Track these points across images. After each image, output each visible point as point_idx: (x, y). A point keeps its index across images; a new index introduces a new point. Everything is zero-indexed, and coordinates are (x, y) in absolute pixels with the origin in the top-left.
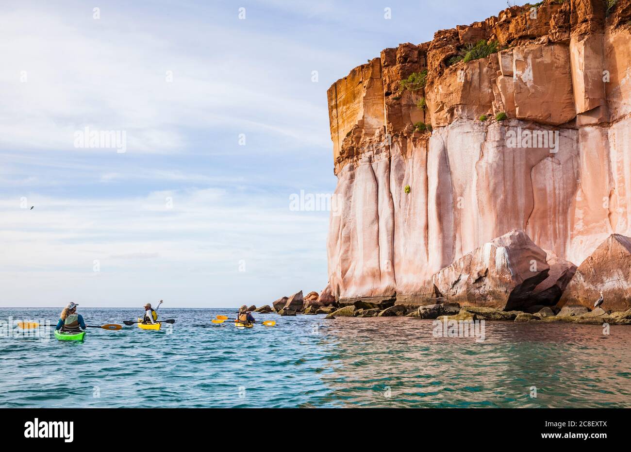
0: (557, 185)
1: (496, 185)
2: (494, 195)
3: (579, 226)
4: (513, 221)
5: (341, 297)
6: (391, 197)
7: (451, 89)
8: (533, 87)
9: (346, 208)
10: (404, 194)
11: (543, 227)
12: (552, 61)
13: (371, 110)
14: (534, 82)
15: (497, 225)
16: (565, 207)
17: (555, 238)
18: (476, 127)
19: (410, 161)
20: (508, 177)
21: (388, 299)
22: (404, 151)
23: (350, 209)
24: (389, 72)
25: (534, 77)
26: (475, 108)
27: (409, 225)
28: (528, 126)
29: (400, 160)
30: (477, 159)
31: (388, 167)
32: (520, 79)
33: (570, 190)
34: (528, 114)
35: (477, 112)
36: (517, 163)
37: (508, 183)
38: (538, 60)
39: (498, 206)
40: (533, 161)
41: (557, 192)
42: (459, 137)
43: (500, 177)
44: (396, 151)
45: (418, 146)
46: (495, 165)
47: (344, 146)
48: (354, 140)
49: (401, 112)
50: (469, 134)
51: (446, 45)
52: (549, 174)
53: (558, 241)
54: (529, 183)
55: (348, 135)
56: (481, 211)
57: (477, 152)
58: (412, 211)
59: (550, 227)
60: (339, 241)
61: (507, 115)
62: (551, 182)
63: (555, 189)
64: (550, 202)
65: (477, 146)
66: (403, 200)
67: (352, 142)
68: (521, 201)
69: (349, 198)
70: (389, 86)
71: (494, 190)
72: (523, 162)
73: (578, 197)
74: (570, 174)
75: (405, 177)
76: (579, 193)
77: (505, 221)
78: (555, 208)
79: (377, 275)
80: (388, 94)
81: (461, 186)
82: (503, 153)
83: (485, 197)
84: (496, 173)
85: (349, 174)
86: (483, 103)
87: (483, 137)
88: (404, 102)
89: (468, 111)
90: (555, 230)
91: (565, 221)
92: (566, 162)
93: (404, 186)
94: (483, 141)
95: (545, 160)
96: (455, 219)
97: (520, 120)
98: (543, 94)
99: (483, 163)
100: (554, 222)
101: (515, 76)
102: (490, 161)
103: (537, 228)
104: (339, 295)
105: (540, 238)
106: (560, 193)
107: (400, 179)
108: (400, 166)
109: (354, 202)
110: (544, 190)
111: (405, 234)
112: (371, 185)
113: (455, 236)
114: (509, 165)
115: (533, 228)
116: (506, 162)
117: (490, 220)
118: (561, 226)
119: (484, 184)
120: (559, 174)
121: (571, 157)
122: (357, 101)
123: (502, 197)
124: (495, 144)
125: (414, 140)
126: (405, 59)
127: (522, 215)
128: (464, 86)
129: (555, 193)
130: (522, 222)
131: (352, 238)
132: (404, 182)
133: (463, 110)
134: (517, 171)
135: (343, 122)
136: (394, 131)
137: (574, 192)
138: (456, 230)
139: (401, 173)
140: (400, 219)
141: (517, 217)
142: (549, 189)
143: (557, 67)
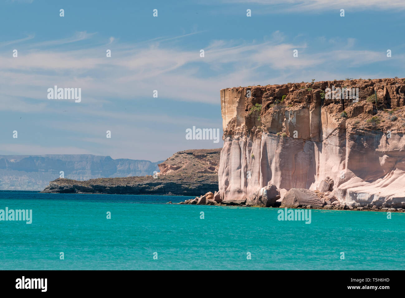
0: (304, 161)
4: (287, 174)
5: (224, 200)
6: (246, 159)
7: (268, 121)
8: (296, 125)
9: (227, 159)
10: (251, 158)
12: (304, 115)
13: (240, 113)
14: (296, 123)
17: (302, 181)
18: (276, 137)
19: (254, 143)
20: (286, 158)
21: (243, 201)
22: (252, 139)
23: (229, 160)
24: (247, 100)
25: (296, 121)
26: (276, 129)
27: (253, 171)
29: (250, 143)
30: (276, 150)
31: (245, 144)
32: (291, 121)
35: (277, 131)
37: (286, 160)
38: (298, 114)
42: (270, 140)
44: (249, 138)
45: (258, 137)
46: (281, 153)
47: (227, 128)
48: (232, 127)
50: (274, 140)
51: (269, 97)
52: (301, 157)
54: (293, 160)
55: (230, 123)
56: (277, 170)
57: (276, 147)
58: (254, 165)
60: (224, 173)
61: (286, 134)
62: (301, 160)
64: (301, 168)
65: (276, 145)
66: (251, 160)
67: (231, 128)
68: (290, 167)
69: (229, 154)
70: (247, 107)
74: (309, 158)
75: (252, 150)
77: (284, 174)
78: (303, 170)
79: (240, 192)
80: (246, 110)
82: (284, 149)
83: (277, 165)
85: (229, 142)
87: (278, 141)
88: (253, 116)
89: (273, 130)
90: (302, 178)
91: (306, 175)
93: (251, 155)
94: (278, 143)
95: (300, 152)
97: (290, 137)
99: (277, 152)
100: (302, 175)
101: (289, 120)
104: (224, 199)
105: (297, 181)
106: (305, 164)
107: (250, 151)
108: (250, 145)
109: (231, 156)
110: (299, 163)
112: (238, 151)
114: (286, 153)
115: (295, 177)
118: (305, 177)
119: (278, 160)
120: (304, 157)
121: (309, 151)
122: (234, 105)
123: (283, 165)
124: (282, 145)
126: (255, 95)
127: (291, 172)
128: (272, 120)
129: (303, 164)
130: (291, 175)
131: (230, 174)
132: (251, 153)
134: (289, 156)
135: (228, 112)
139: (250, 147)
140: (249, 168)
141: (289, 173)
142: (301, 162)
143: (306, 117)
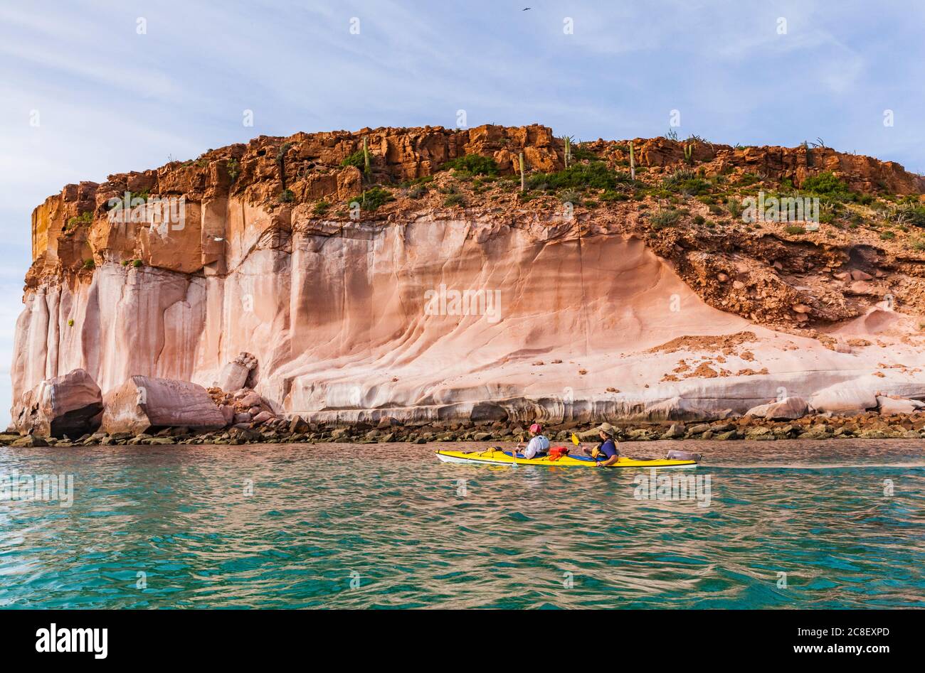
0: (186, 326)
1: (131, 324)
2: (128, 333)
3: (200, 362)
4: (144, 356)
6: (58, 329)
7: (101, 234)
9: (22, 338)
10: (68, 327)
11: (172, 363)
12: (188, 217)
14: (168, 234)
15: (129, 361)
16: (191, 346)
17: (182, 372)
18: (119, 270)
19: (76, 295)
20: (142, 317)
22: (72, 287)
23: (25, 340)
24: (68, 207)
26: (120, 253)
27: (69, 357)
28: (161, 273)
29: (68, 294)
30: (118, 299)
31: (58, 300)
32: (155, 231)
33: (197, 330)
34: (160, 263)
35: (123, 257)
36: (151, 305)
37: (142, 323)
39: (131, 343)
40: (165, 304)
41: (185, 332)
42: (107, 279)
43: (135, 317)
44: (65, 285)
45: (84, 282)
46: (131, 306)
47: (29, 275)
48: (36, 270)
49: (72, 248)
50: (114, 277)
51: (112, 190)
52: (179, 316)
53: (184, 374)
54: (161, 323)
55: (33, 265)
56: (118, 347)
57: (119, 293)
58: (73, 344)
59: (178, 362)
60: (16, 371)
61: (143, 262)
62: (181, 323)
63: (183, 329)
64: (179, 340)
65: (119, 288)
66: (67, 332)
67: (35, 272)
68: (153, 339)
70: (66, 221)
71: (129, 329)
72: (156, 305)
73: (202, 338)
74: (199, 317)
75: (71, 311)
76: (203, 333)
77: (137, 357)
78: (183, 345)
80: (64, 229)
81: (106, 323)
82: (138, 296)
83: (121, 336)
84: (131, 314)
86: (128, 248)
87: (123, 280)
88: (76, 239)
89: (115, 256)
90: (182, 366)
91: (192, 357)
92: (196, 306)
93: (69, 319)
94: (123, 284)
95: (177, 304)
96: (100, 353)
97: (153, 267)
98: (176, 246)
99: (121, 304)
100: (182, 359)
101: (151, 228)
102: (127, 303)
103: (166, 363)
105: (168, 372)
106: (188, 333)
107: (67, 313)
108: (68, 299)
109: (30, 331)
110: (173, 330)
111: (66, 365)
112: (44, 317)
113: (98, 369)
114: (143, 307)
115: (163, 363)
116: (141, 305)
117: (124, 355)
118: (188, 362)
119: (121, 323)
120: (188, 316)
121: (200, 302)
123: (135, 335)
124: (132, 288)
125: (80, 276)
126: (85, 196)
127: (153, 351)
128: (111, 232)
129: (183, 334)
130: (153, 358)
131: (25, 367)
132: (70, 315)
133: (110, 254)
134: (151, 312)
136: (64, 266)
137: (200, 333)
138: (100, 364)
139: (68, 306)
140: (63, 350)
141: (148, 354)
142: (179, 329)
143: (192, 223)
